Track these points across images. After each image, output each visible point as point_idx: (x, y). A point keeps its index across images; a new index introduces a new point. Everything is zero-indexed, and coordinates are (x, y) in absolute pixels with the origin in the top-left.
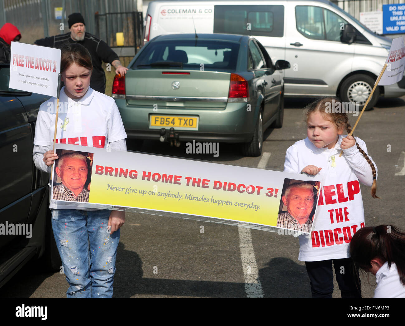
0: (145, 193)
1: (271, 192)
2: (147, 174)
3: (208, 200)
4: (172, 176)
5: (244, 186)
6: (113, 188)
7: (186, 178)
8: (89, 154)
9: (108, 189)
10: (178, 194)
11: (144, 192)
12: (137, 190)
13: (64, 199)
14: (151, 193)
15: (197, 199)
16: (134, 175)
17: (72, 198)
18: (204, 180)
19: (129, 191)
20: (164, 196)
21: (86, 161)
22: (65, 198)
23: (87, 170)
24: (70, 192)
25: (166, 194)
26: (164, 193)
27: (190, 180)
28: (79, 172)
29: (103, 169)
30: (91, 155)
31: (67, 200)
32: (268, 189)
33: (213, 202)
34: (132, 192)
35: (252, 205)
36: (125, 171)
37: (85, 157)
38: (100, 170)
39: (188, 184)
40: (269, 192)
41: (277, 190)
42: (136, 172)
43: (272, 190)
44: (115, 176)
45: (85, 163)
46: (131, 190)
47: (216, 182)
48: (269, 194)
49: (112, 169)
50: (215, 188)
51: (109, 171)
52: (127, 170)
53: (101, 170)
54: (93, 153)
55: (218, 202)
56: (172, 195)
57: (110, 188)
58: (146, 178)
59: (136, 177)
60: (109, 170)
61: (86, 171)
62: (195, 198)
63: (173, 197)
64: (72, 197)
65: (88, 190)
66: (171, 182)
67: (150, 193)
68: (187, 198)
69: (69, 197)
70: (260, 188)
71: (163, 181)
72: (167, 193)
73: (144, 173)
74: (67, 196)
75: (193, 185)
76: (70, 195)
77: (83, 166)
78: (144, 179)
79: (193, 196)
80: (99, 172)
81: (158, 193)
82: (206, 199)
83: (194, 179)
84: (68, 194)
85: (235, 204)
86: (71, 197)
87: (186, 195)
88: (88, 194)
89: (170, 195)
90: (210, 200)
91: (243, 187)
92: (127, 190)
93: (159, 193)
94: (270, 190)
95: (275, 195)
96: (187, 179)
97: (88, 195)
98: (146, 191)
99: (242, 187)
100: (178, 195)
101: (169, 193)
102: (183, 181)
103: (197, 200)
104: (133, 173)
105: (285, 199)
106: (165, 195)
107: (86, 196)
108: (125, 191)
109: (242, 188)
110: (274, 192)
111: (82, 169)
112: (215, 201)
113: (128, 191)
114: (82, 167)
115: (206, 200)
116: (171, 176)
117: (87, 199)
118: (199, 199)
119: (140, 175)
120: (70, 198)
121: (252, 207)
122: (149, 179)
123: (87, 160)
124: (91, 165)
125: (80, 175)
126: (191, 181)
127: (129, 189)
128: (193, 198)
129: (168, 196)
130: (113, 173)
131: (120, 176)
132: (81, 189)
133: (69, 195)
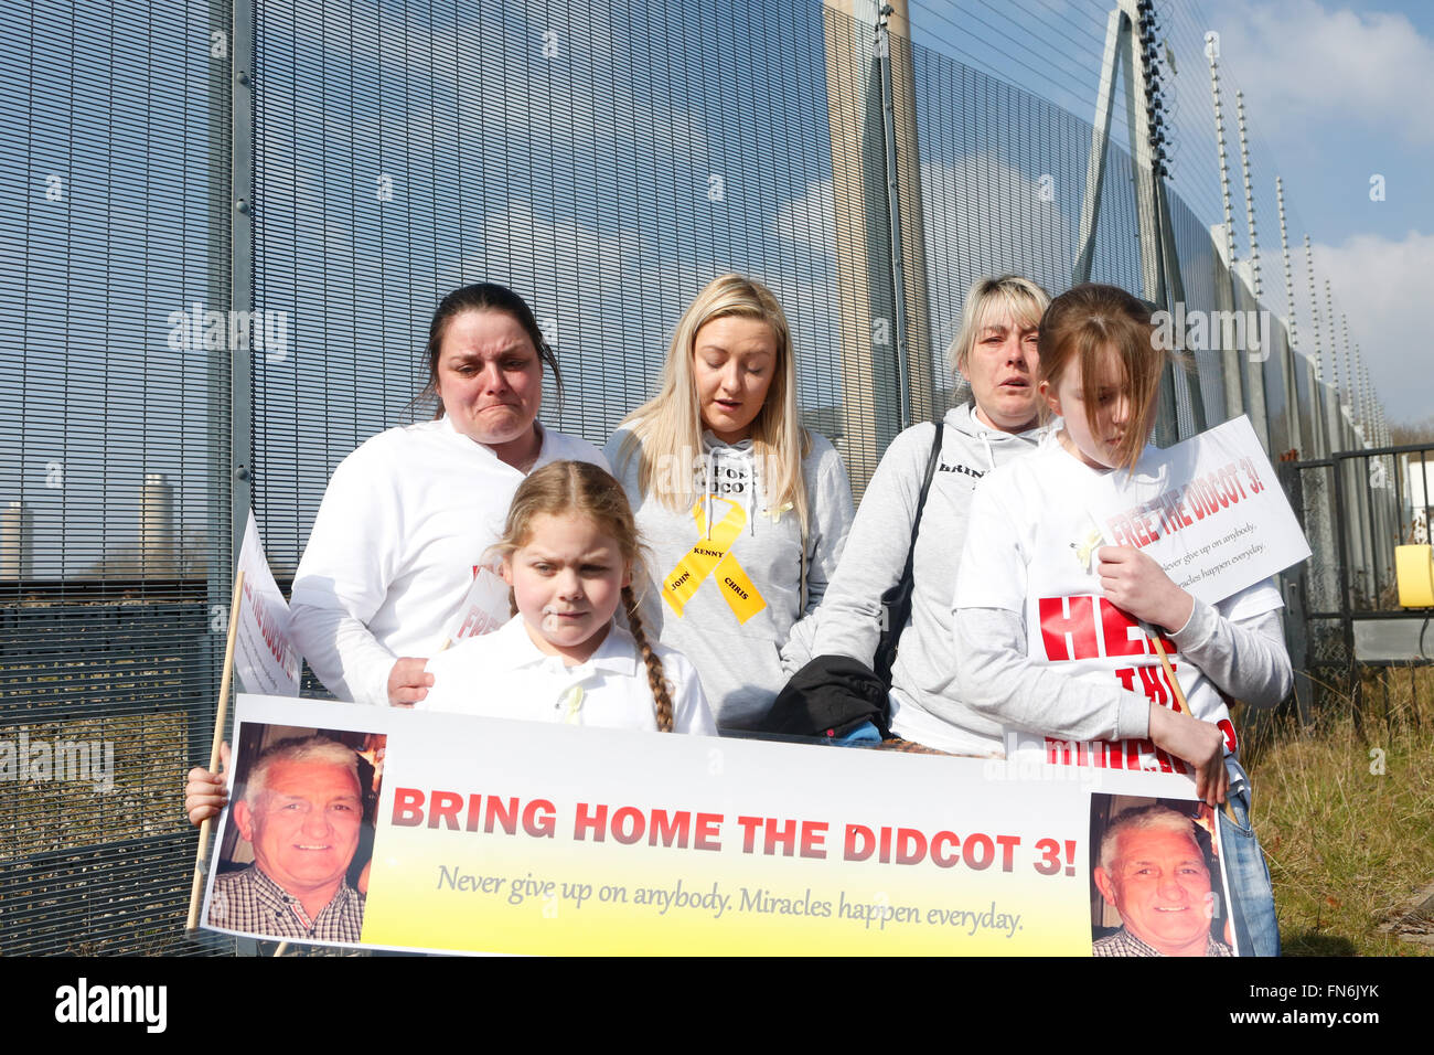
0: (585, 894)
1: (1051, 856)
2: (592, 813)
3: (826, 909)
4: (687, 815)
5: (954, 840)
6: (460, 882)
7: (742, 820)
8: (367, 739)
9: (439, 887)
10: (715, 891)
11: (581, 891)
12: (553, 887)
13: (256, 927)
14: (610, 893)
15: (788, 908)
16: (542, 820)
17: (292, 926)
18: (808, 826)
19: (522, 892)
20: (659, 903)
21: (355, 771)
22: (263, 925)
23: (357, 810)
24: (286, 900)
25: (669, 895)
26: (659, 892)
27: (757, 828)
28: (325, 817)
29: (421, 804)
30: (376, 741)
31: (272, 931)
32: (1040, 845)
33: (849, 917)
34: (536, 894)
35: (992, 915)
36: (507, 807)
37: (352, 753)
38: (408, 807)
39: (748, 848)
40: (1046, 856)
41: (1071, 846)
42: (549, 807)
43: (1054, 845)
44: (468, 830)
45: (353, 778)
46: (532, 886)
47: (852, 831)
48: (1047, 864)
49: (457, 800)
50: (850, 855)
51: (445, 811)
52: (515, 802)
53: (415, 807)
54: (385, 736)
55: (865, 915)
56: (689, 900)
57: (450, 881)
58: (590, 831)
59: (549, 828)
60: (446, 803)
61: (357, 813)
62: (779, 905)
63: (695, 904)
64: (294, 921)
65: (358, 892)
66: (683, 844)
67: (605, 894)
68: (750, 907)
69: (280, 919)
70: (1010, 842)
71: (653, 842)
72: (671, 888)
73: (582, 809)
74: (272, 917)
75: (769, 850)
76: (286, 913)
77: (343, 793)
78: (579, 835)
79: (769, 897)
80: (408, 814)
81: (637, 892)
82: (820, 903)
83: (772, 823)
84: (274, 906)
85: (929, 915)
86: (289, 919)
87: (745, 892)
88: (357, 908)
89: (683, 898)
90: (835, 909)
91: (952, 845)
92: (517, 885)
93: (641, 893)
94: (1047, 849)
95: (1067, 869)
96: (743, 827)
97: (358, 914)
98: (589, 887)
99: (946, 843)
100: (714, 896)
101: (678, 891)
102: (731, 833)
103: (788, 911)
104: (540, 812)
105: (1104, 879)
106: (663, 900)
107: (353, 918)
108: (505, 889)
109: (947, 849)
110: (1062, 856)
111: (341, 807)
112: (853, 910)
113: (523, 889)
114: (340, 798)
115: (821, 910)
116: (682, 818)
117: (355, 930)
118: (794, 908)
119: (565, 819)
120: (284, 926)
121: (992, 921)
122: (599, 837)
123: (358, 768)
124: (374, 789)
125: (330, 830)
126: (760, 832)
127: (521, 883)
128: (770, 903)
129: (677, 903)
130: (462, 817)
131: (489, 829)
132: (334, 889)
133: (279, 914)
